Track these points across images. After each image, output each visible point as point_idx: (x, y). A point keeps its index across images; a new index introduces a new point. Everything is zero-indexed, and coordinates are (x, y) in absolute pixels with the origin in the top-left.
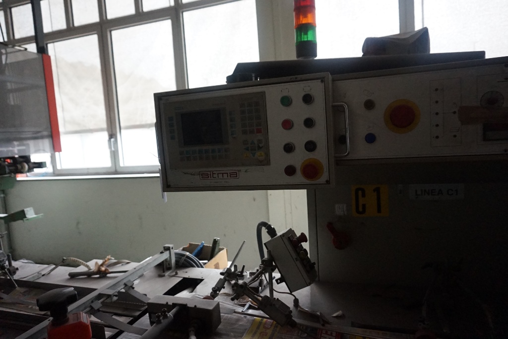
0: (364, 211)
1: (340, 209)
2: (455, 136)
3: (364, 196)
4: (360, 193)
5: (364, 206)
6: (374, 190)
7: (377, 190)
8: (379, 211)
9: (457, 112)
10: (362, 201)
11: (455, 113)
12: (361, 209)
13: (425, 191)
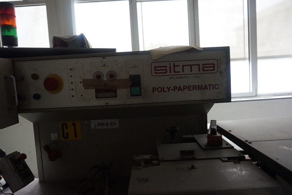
0: (67, 137)
1: (54, 136)
2: (82, 96)
3: (67, 128)
4: (64, 126)
5: (67, 134)
6: (72, 125)
7: (74, 124)
8: (76, 136)
9: (82, 82)
10: (66, 131)
11: (81, 82)
12: (65, 136)
13: (99, 123)
